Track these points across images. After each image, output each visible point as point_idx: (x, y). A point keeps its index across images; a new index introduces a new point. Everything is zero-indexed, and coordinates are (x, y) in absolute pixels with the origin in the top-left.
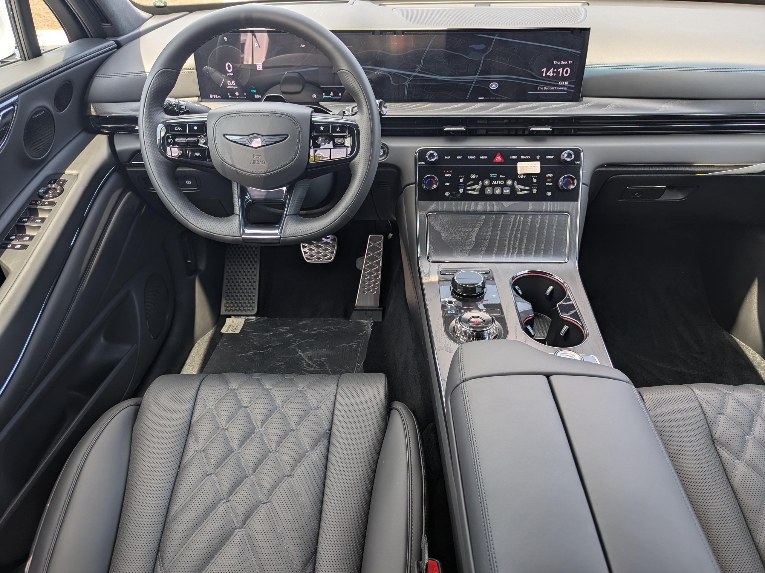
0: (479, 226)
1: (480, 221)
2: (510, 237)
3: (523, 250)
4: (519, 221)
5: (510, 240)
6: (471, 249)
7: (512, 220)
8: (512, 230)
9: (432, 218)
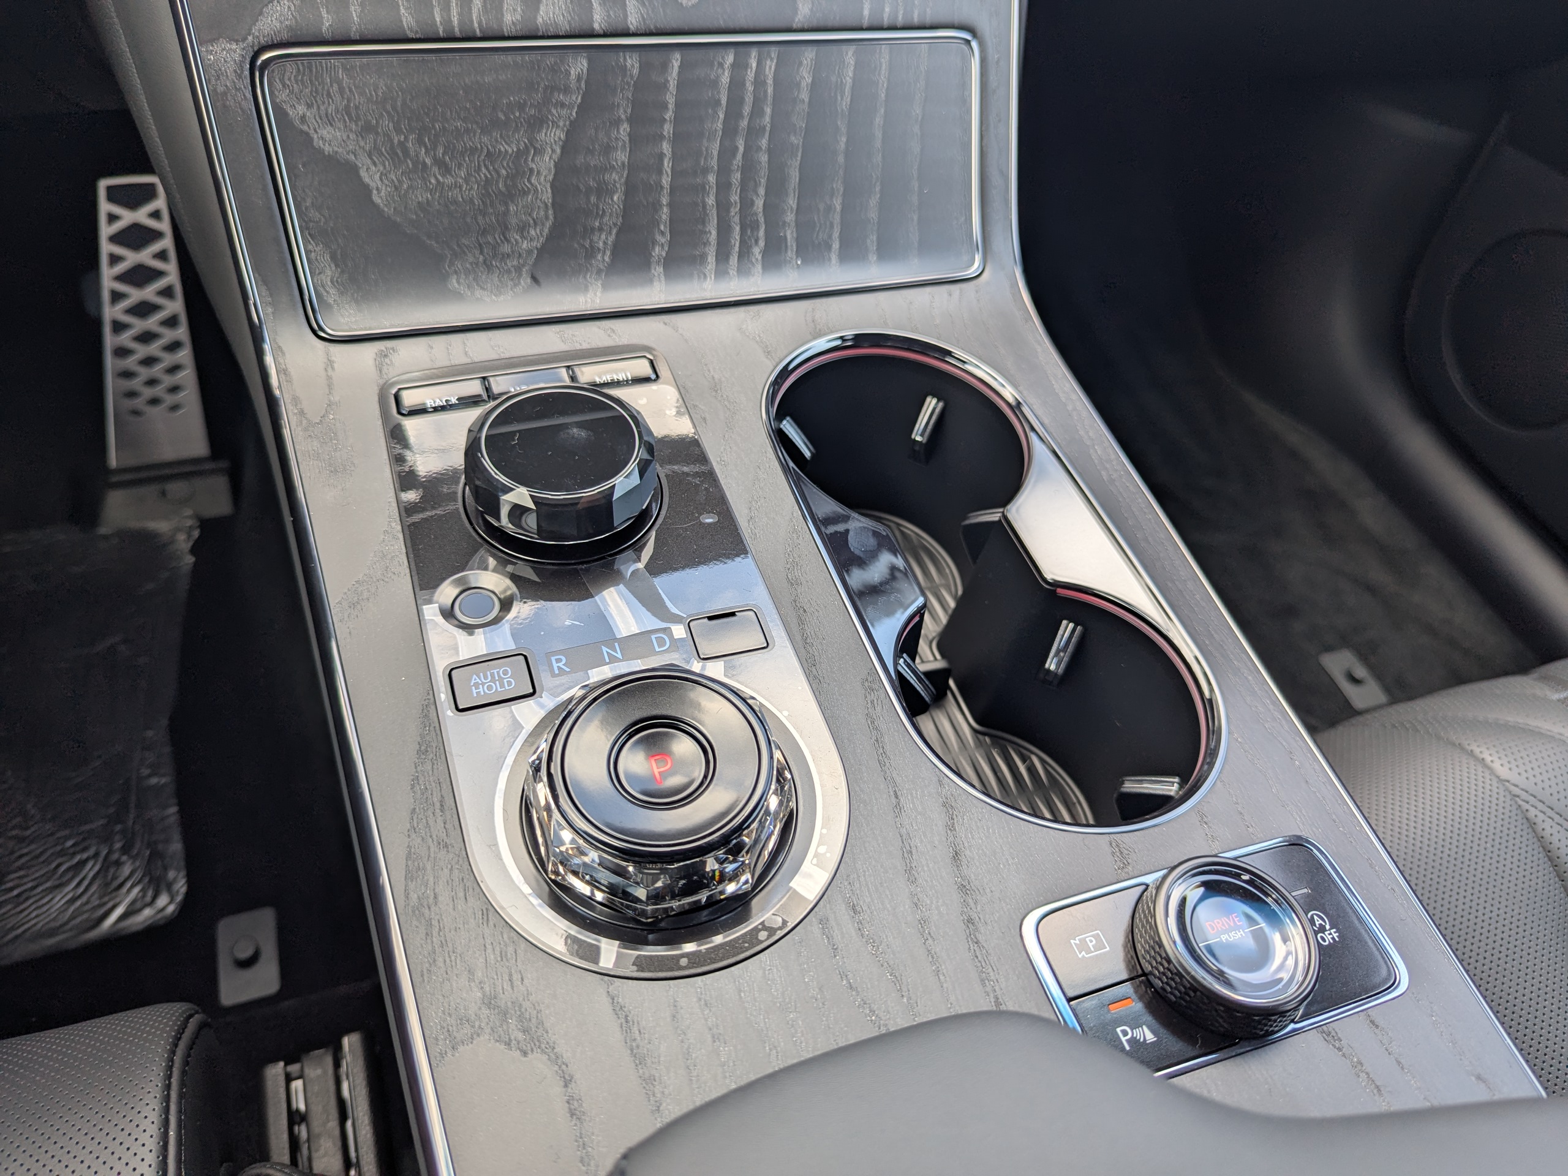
0: (563, 116)
1: (566, 90)
2: (724, 171)
3: (790, 234)
4: (759, 82)
5: (723, 187)
6: (541, 251)
7: (725, 79)
8: (730, 131)
9: (288, 82)
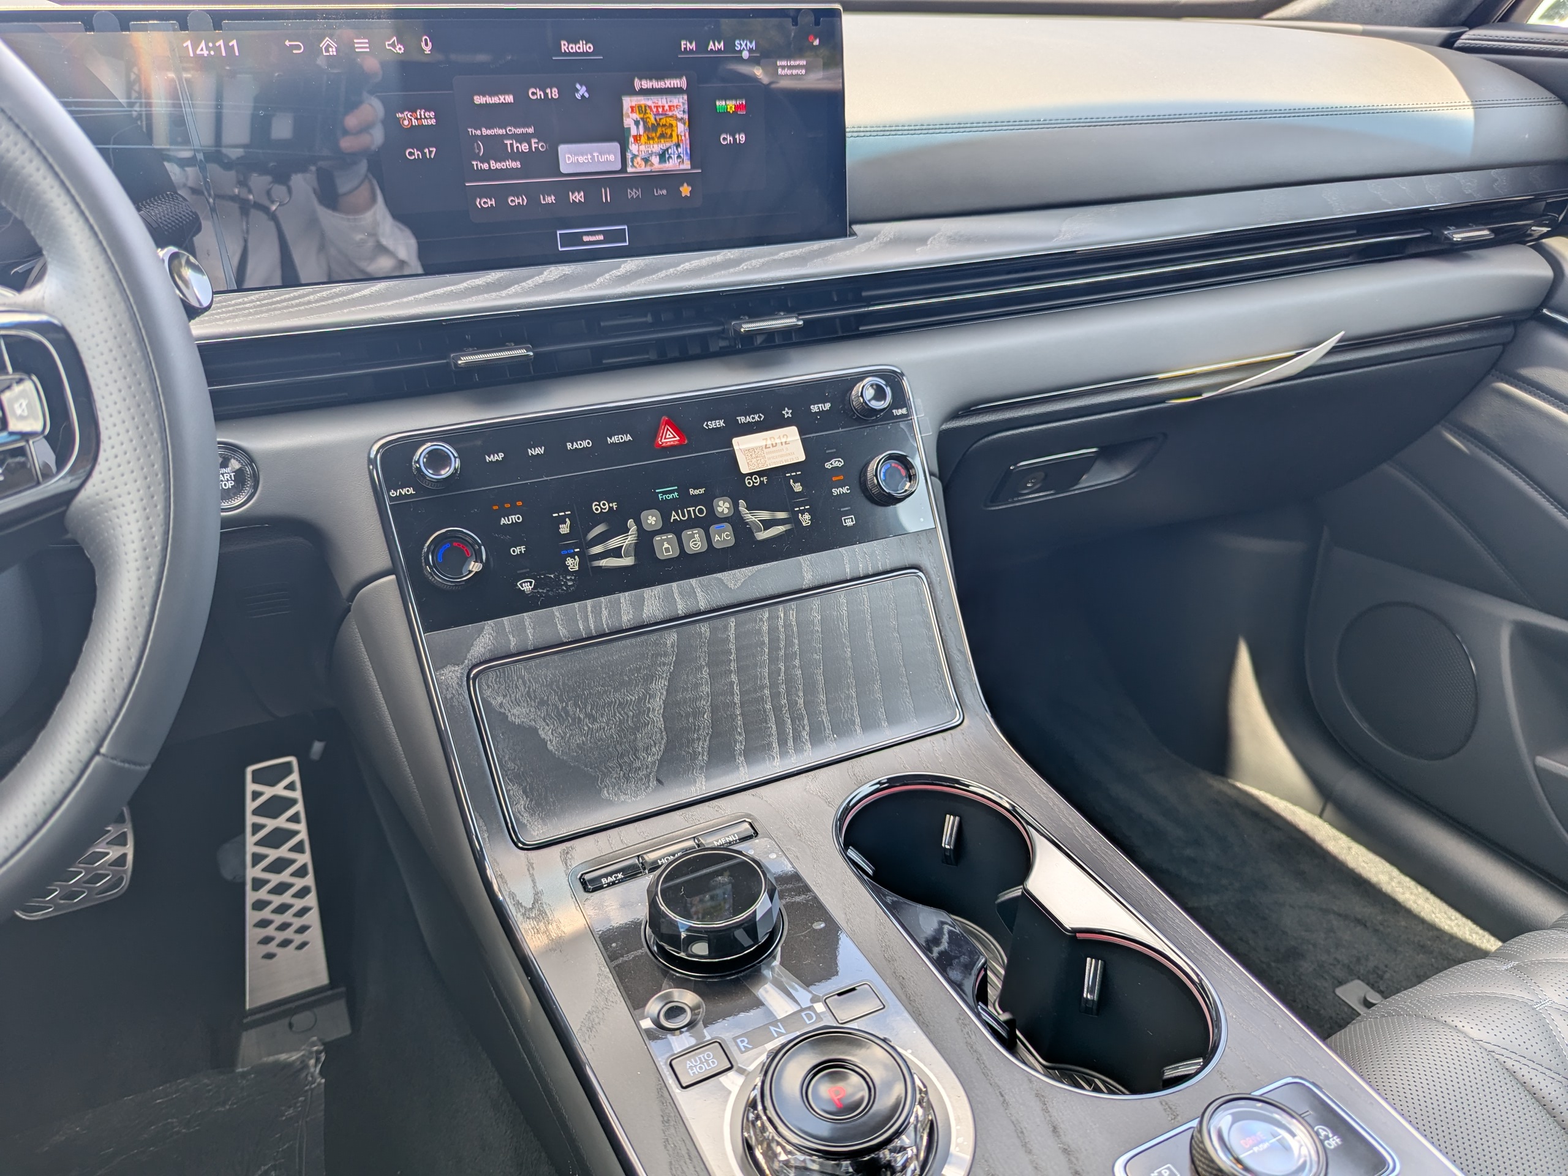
0: (665, 671)
1: (666, 655)
2: (774, 685)
3: (825, 719)
4: (788, 626)
5: (776, 696)
6: (661, 761)
7: (765, 628)
8: (773, 660)
9: (490, 684)
